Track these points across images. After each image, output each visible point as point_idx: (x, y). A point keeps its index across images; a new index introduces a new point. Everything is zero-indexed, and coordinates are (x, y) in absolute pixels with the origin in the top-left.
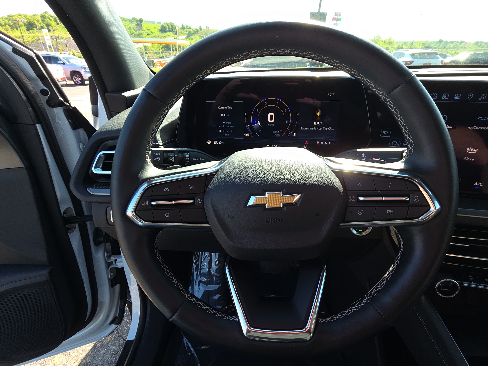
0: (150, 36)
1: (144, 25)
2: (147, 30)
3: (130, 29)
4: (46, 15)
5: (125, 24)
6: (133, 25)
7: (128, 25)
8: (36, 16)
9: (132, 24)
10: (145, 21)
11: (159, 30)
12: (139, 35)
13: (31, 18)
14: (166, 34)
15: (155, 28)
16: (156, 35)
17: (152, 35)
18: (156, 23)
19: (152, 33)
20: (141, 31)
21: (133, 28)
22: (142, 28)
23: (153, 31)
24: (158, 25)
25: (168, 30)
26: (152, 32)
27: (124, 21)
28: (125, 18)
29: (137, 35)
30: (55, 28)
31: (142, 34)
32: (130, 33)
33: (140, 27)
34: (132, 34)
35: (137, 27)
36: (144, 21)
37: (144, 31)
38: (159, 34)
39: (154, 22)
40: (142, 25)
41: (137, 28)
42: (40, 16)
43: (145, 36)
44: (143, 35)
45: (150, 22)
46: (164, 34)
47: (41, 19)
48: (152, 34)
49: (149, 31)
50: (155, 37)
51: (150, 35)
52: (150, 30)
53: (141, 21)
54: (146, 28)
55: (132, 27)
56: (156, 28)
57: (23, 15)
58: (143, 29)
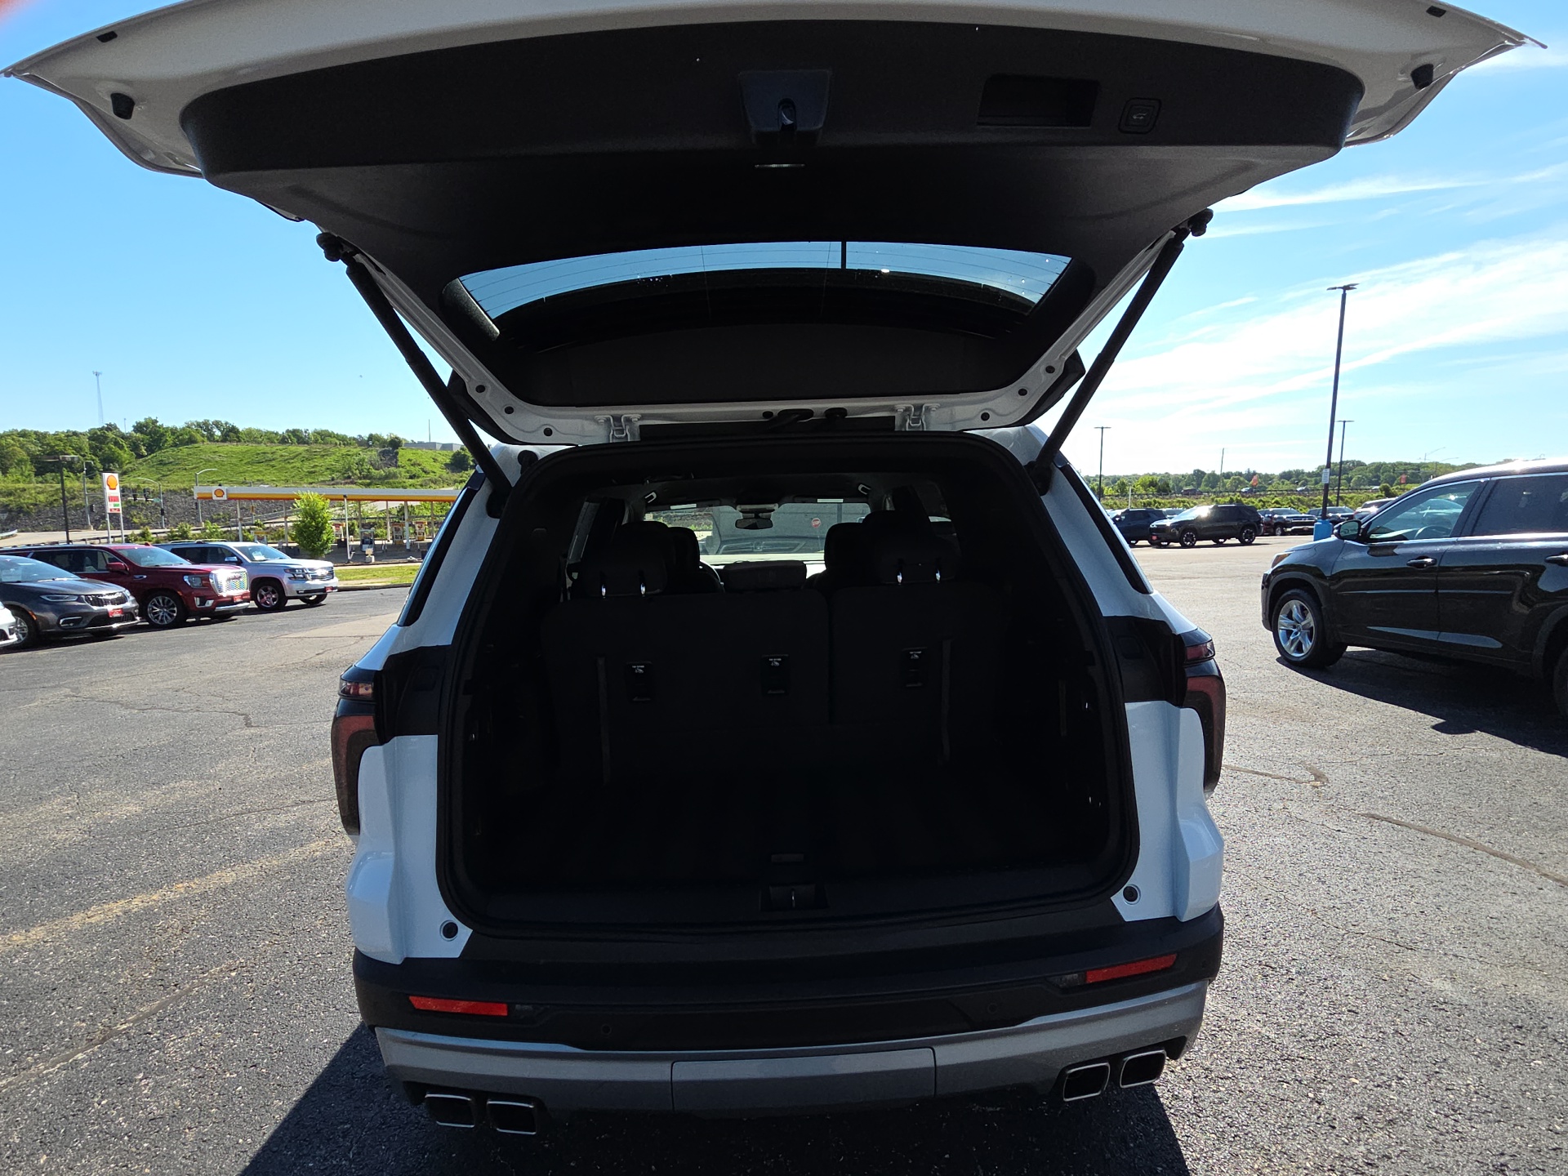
0: (420, 479)
1: (404, 455)
2: (412, 465)
3: (362, 465)
4: (110, 435)
5: (349, 453)
6: (373, 454)
7: (358, 454)
8: (75, 437)
9: (369, 453)
10: (407, 444)
11: (446, 465)
12: (385, 480)
13: (58, 442)
14: (465, 475)
15: (435, 460)
16: (436, 477)
17: (424, 478)
18: (438, 447)
19: (425, 472)
20: (393, 469)
21: (371, 461)
22: (396, 462)
23: (428, 468)
24: (445, 452)
25: (472, 463)
26: (423, 471)
27: (344, 444)
28: (346, 436)
29: (380, 479)
30: (129, 466)
31: (394, 476)
32: (360, 473)
33: (391, 459)
34: (365, 477)
35: (381, 460)
36: (404, 442)
37: (403, 467)
38: (445, 475)
39: (431, 446)
40: (397, 453)
41: (380, 462)
42: (89, 438)
43: (405, 480)
44: (397, 477)
45: (421, 445)
46: (460, 474)
47: (89, 445)
48: (423, 474)
49: (417, 468)
50: (432, 482)
51: (418, 477)
52: (419, 465)
53: (395, 443)
54: (409, 460)
55: (366, 460)
56: (439, 459)
57: (34, 436)
58: (399, 463)
